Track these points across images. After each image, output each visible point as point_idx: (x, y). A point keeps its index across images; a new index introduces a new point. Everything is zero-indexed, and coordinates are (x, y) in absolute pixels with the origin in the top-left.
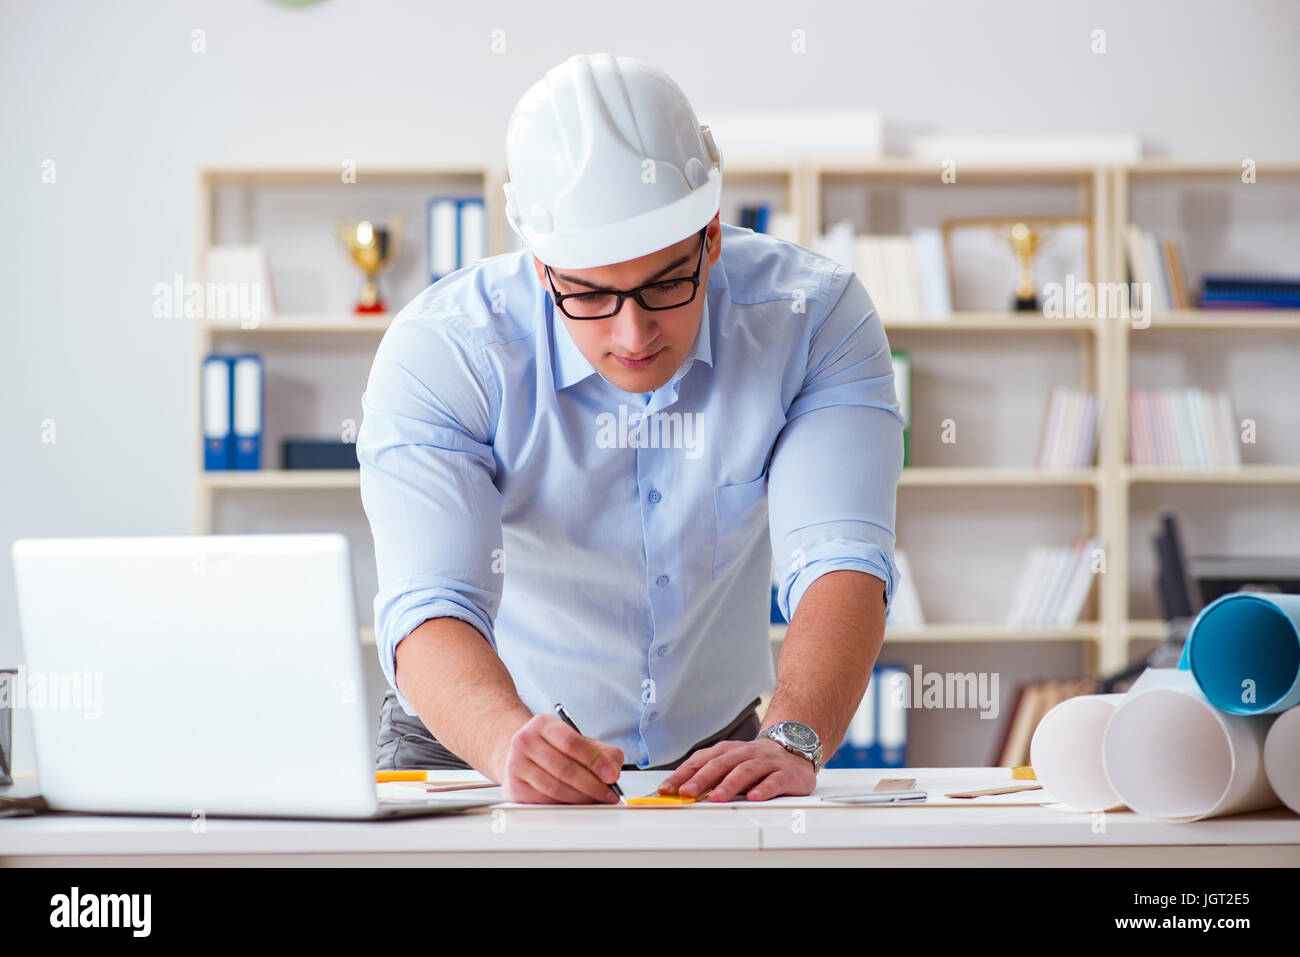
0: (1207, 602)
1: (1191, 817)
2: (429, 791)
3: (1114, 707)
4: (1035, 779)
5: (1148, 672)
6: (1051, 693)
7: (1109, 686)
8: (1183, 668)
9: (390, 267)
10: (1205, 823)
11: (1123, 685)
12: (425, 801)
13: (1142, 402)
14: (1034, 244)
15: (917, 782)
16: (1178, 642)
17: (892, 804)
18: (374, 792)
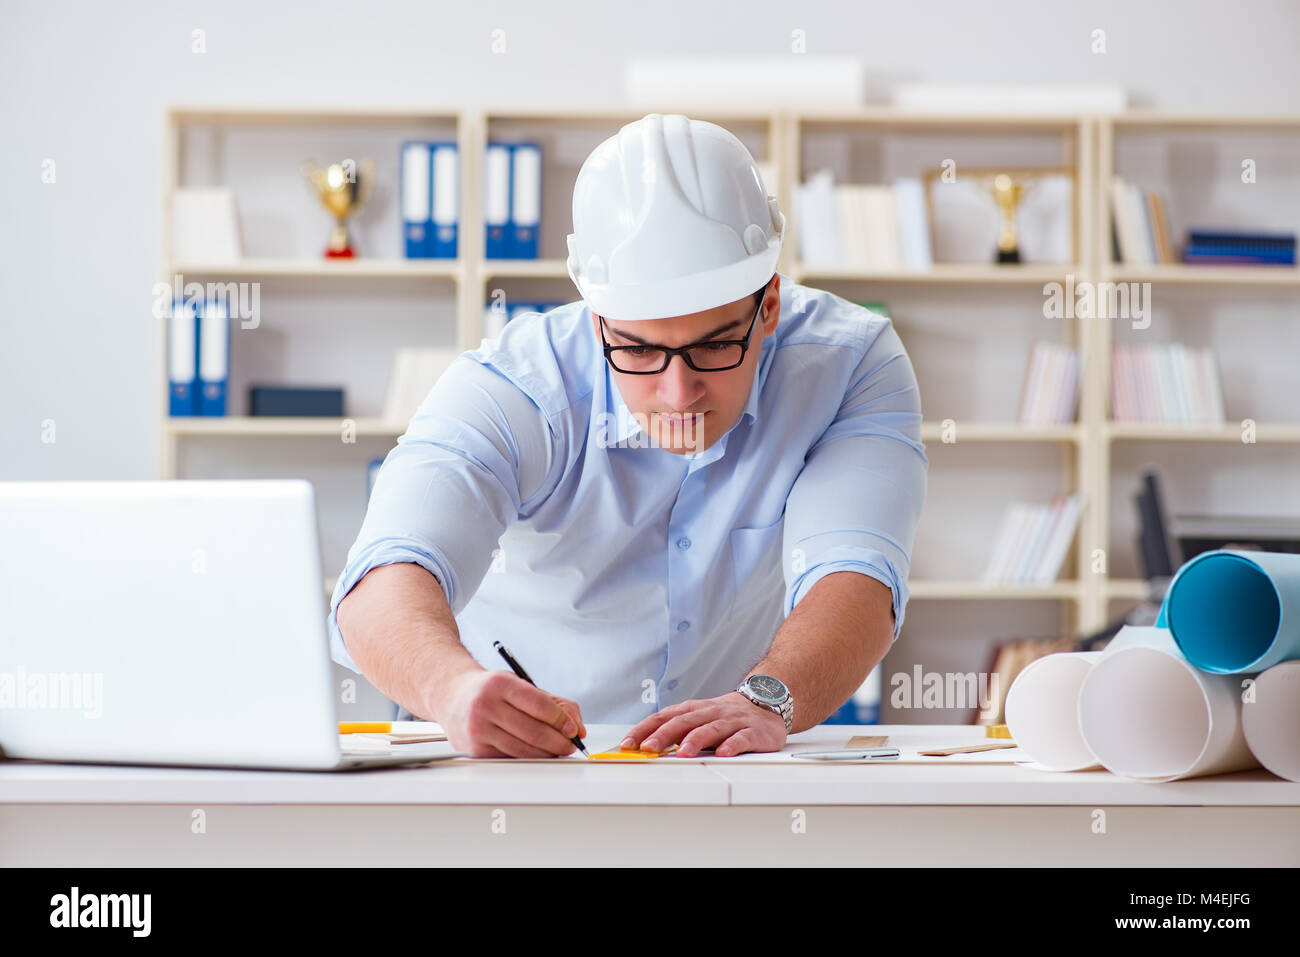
0: (1187, 559)
1: (1167, 777)
2: (393, 743)
3: (1090, 665)
4: (1010, 738)
5: (1125, 628)
6: (1028, 652)
7: (1088, 645)
8: (1161, 625)
9: (361, 211)
10: (1181, 783)
11: (1100, 644)
12: (389, 753)
13: (1125, 358)
14: (1017, 196)
15: (890, 739)
16: (1156, 602)
17: (864, 761)
18: (338, 743)
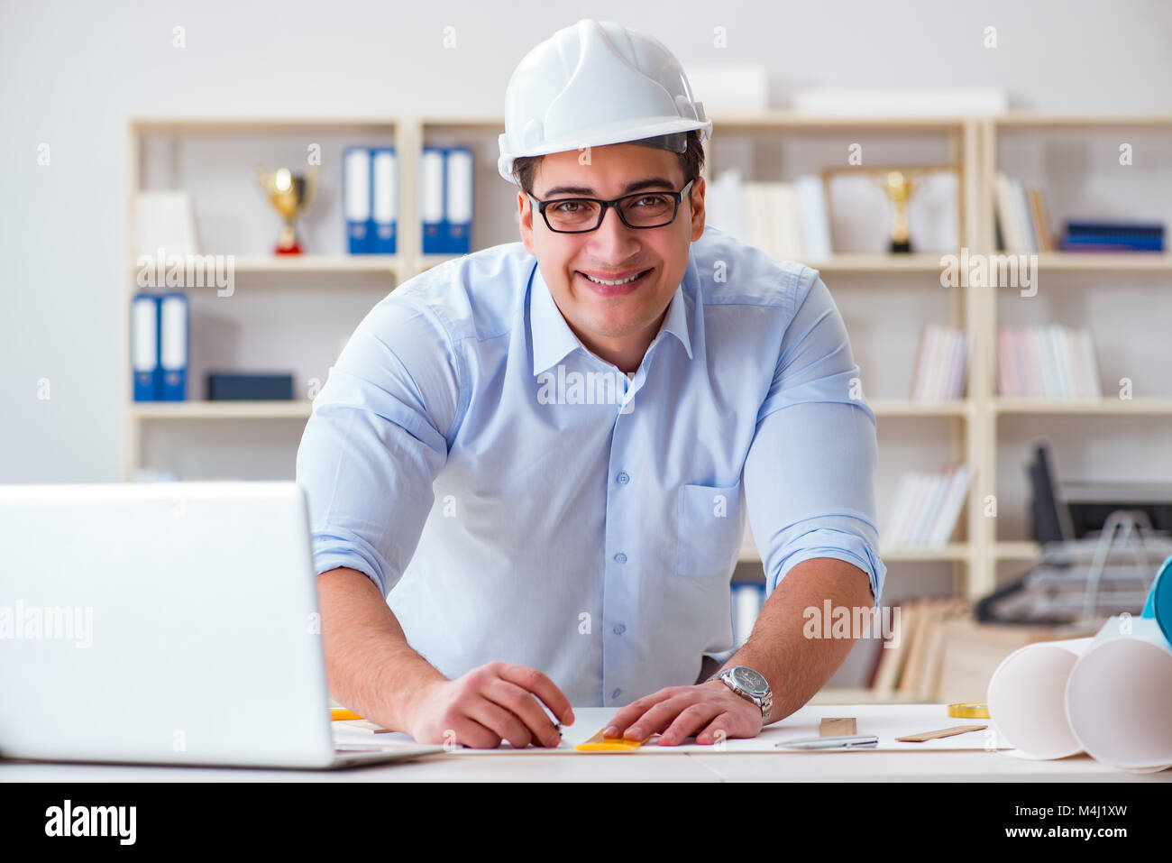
1: (1157, 767)
3: (1076, 655)
8: (1147, 617)
9: (308, 212)
13: (1009, 340)
14: (908, 192)
17: (844, 749)
